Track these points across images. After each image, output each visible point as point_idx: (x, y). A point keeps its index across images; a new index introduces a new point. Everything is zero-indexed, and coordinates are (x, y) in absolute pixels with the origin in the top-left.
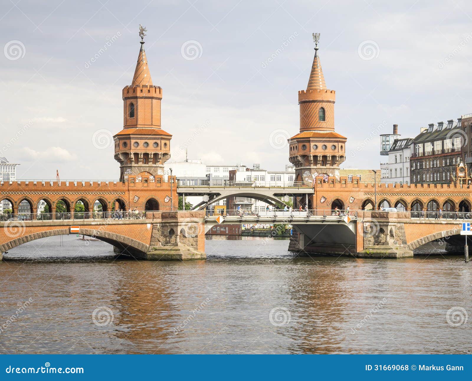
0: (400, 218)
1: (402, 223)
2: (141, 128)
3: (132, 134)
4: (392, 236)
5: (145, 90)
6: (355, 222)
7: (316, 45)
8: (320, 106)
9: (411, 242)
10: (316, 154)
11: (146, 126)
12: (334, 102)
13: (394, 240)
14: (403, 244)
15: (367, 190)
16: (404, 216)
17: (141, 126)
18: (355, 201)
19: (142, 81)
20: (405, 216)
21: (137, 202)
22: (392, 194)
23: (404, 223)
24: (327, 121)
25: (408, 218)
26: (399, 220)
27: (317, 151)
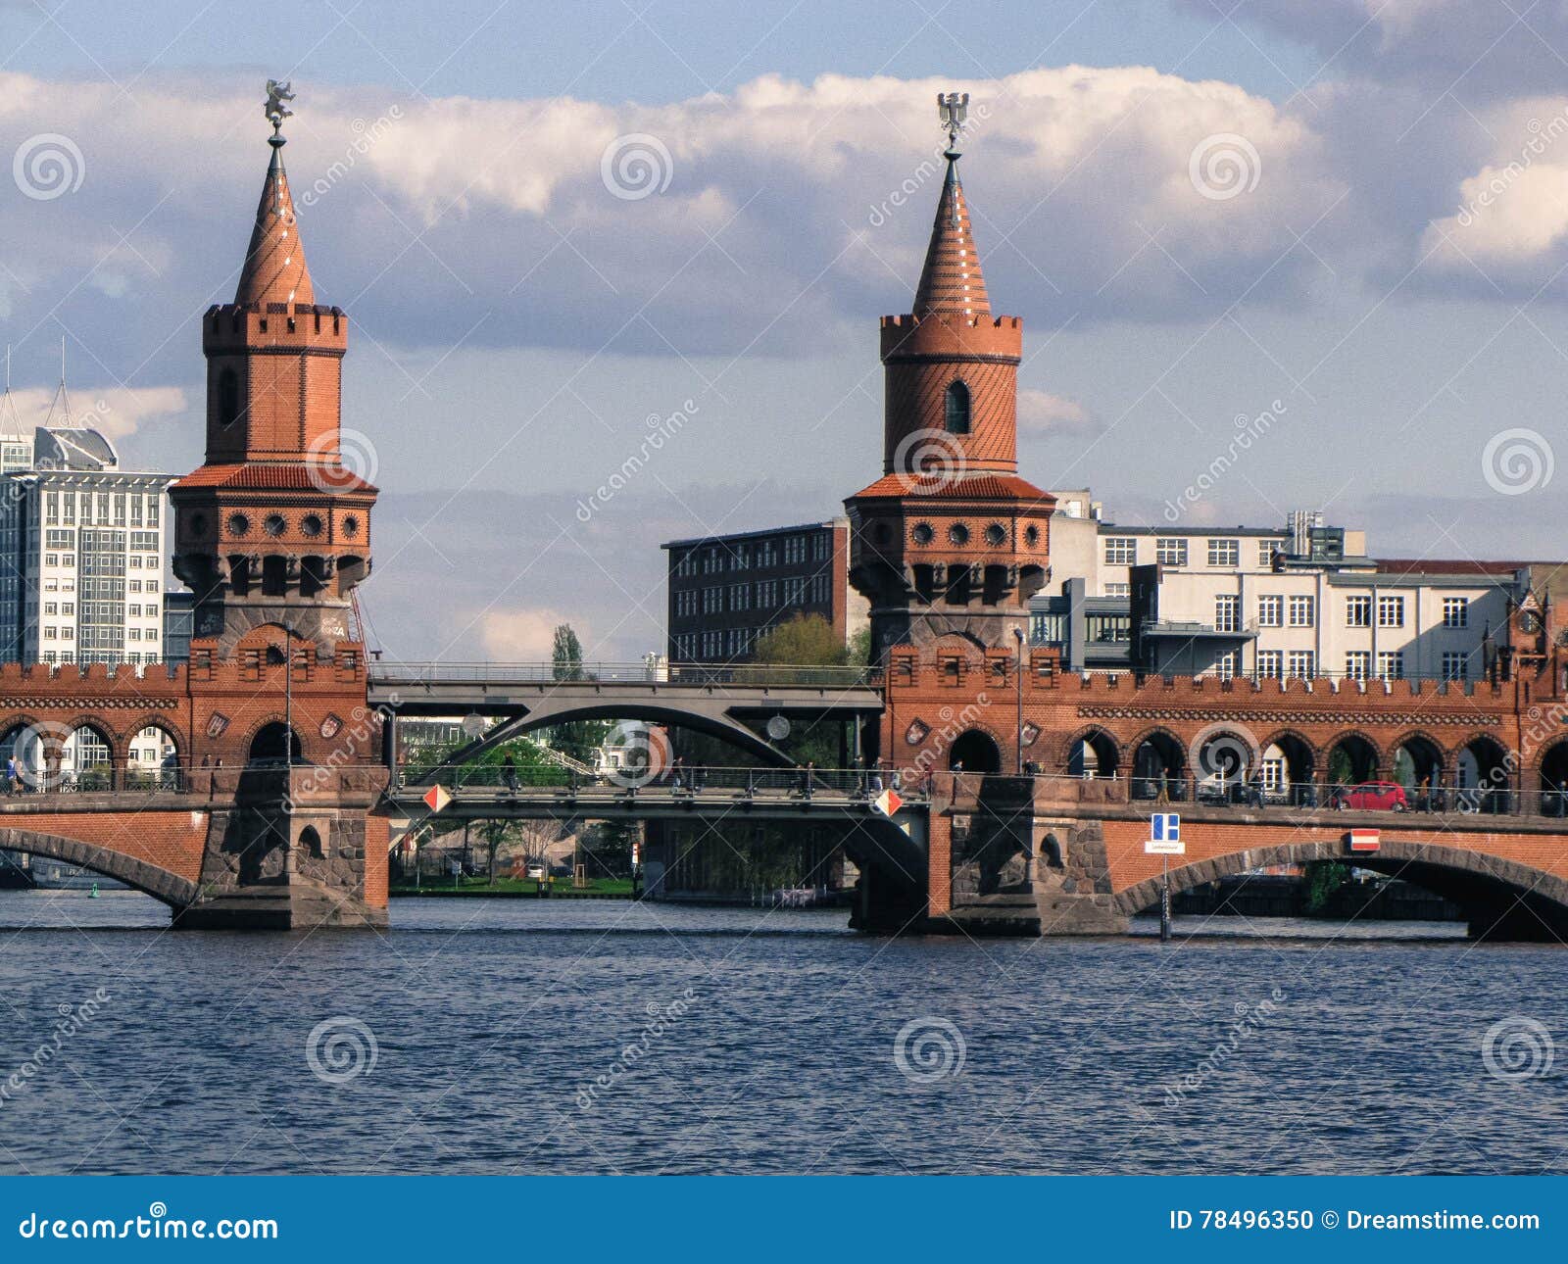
0: (1090, 800)
1: (1096, 818)
2: (262, 464)
3: (221, 488)
4: (1054, 862)
5: (276, 322)
6: (920, 814)
7: (952, 138)
8: (950, 378)
9: (1127, 887)
10: (927, 559)
11: (278, 457)
12: (1016, 362)
13: (1064, 877)
14: (1097, 892)
15: (1086, 696)
16: (1103, 796)
17: (262, 457)
18: (1040, 739)
19: (271, 289)
20: (1107, 793)
21: (219, 734)
22: (1187, 716)
23: (1104, 819)
24: (977, 433)
25: (1119, 801)
26: (1083, 806)
27: (933, 546)
